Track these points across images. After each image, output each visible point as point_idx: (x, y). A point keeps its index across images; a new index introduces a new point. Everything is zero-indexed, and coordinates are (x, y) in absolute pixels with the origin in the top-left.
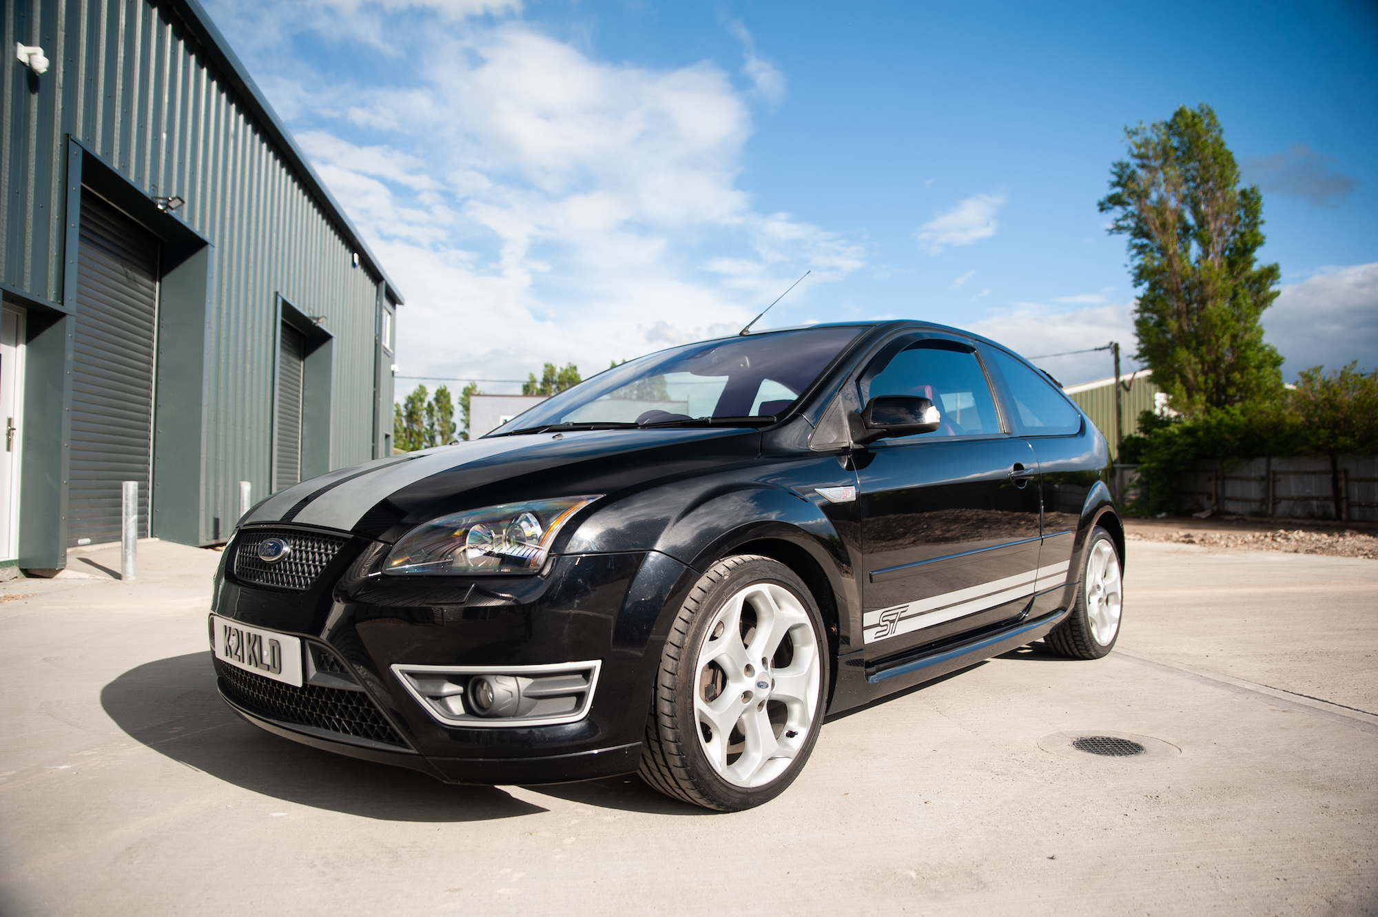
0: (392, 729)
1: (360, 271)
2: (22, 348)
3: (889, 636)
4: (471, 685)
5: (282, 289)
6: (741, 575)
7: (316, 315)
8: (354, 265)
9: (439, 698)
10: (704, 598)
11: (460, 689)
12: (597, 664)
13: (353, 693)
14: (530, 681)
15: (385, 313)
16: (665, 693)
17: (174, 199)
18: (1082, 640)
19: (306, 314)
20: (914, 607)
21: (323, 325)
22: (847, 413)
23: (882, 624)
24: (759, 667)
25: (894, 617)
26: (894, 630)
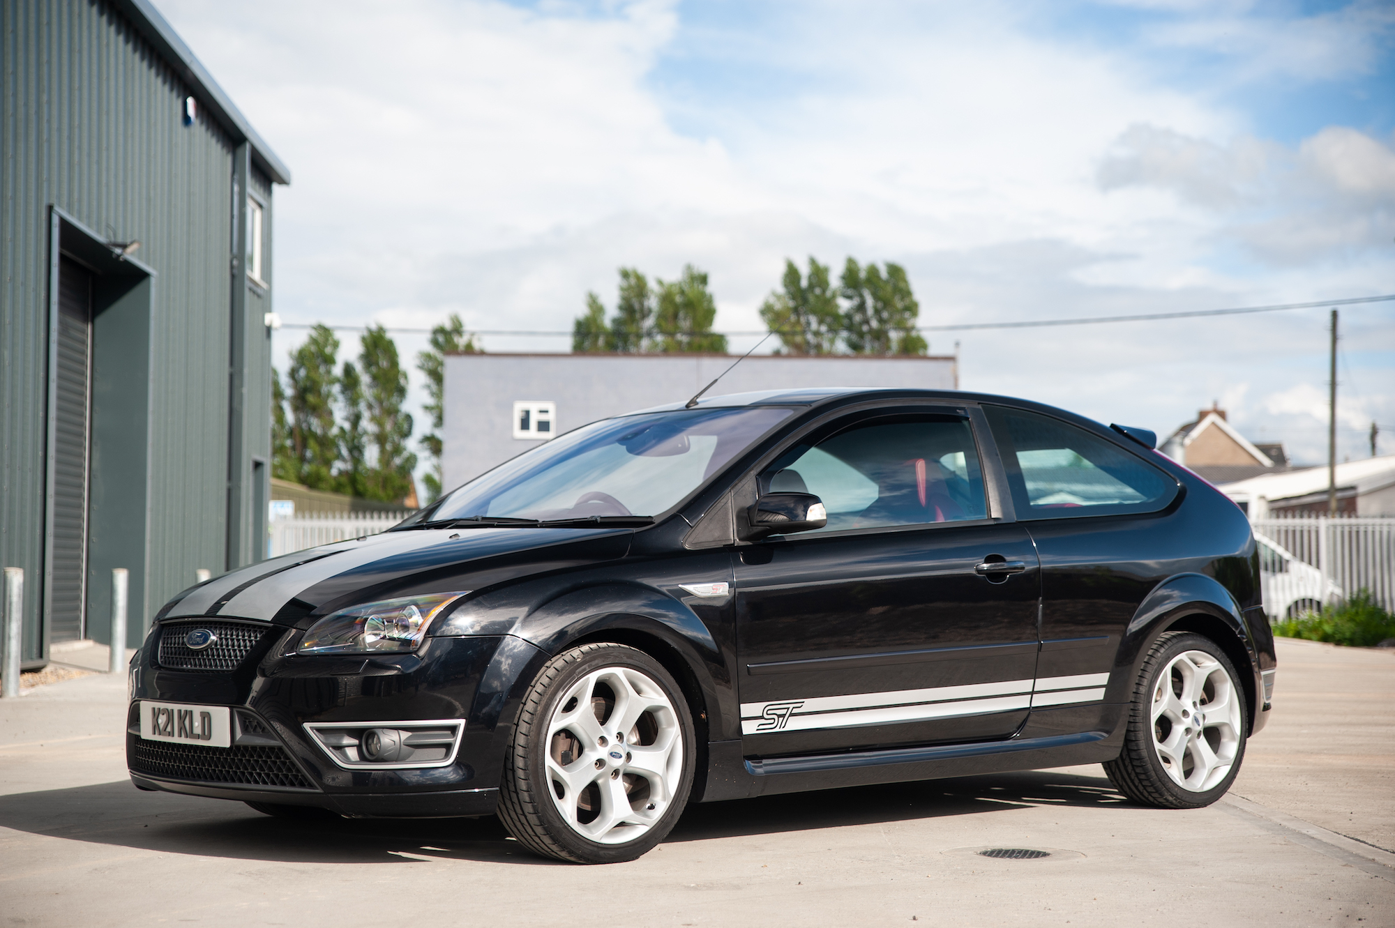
0: (303, 776)
1: (199, 130)
3: (777, 730)
4: (365, 736)
5: (59, 197)
6: (594, 659)
7: (120, 240)
8: (187, 120)
9: (339, 748)
10: (556, 675)
11: (356, 742)
12: (462, 723)
13: (272, 748)
14: (410, 734)
15: (250, 205)
16: (520, 751)
18: (1148, 779)
19: (101, 238)
20: (810, 704)
21: (131, 255)
22: (737, 509)
23: (766, 716)
24: (612, 740)
25: (783, 712)
26: (783, 725)
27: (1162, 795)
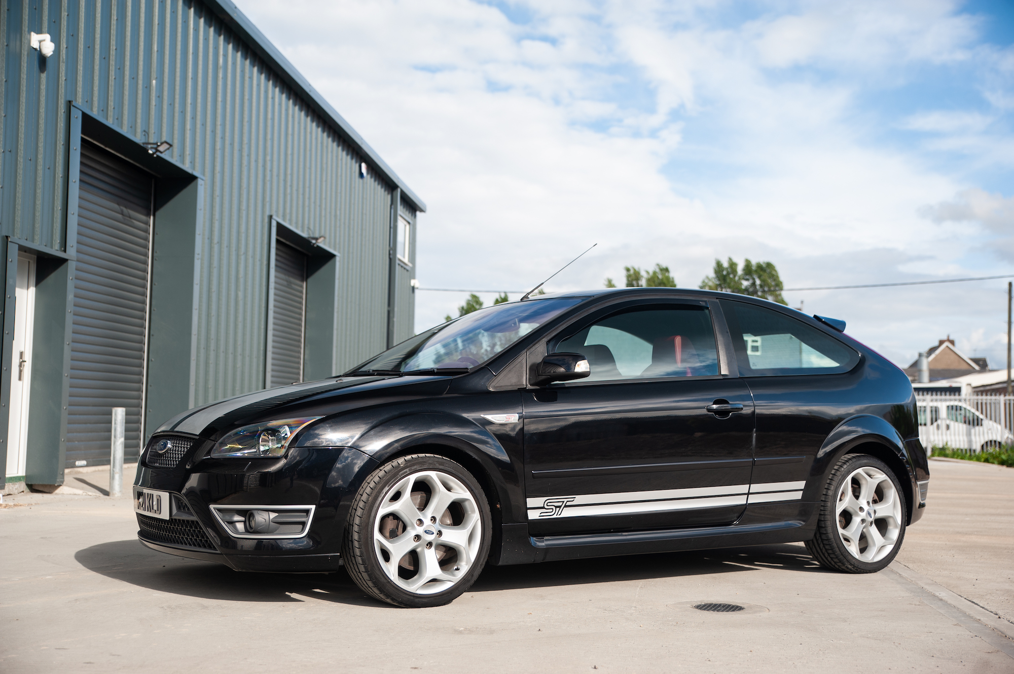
0: (210, 541)
1: (369, 180)
2: (32, 290)
4: (248, 515)
5: (277, 211)
6: (413, 465)
7: (317, 235)
8: (362, 175)
9: (232, 523)
10: (385, 476)
11: (243, 519)
12: (313, 507)
13: (193, 522)
14: (277, 514)
15: (401, 222)
16: (356, 528)
17: (162, 143)
19: (304, 235)
20: (580, 499)
21: (324, 244)
22: (530, 364)
23: (546, 507)
24: (427, 522)
25: (560, 504)
26: (559, 513)
27: (844, 564)
